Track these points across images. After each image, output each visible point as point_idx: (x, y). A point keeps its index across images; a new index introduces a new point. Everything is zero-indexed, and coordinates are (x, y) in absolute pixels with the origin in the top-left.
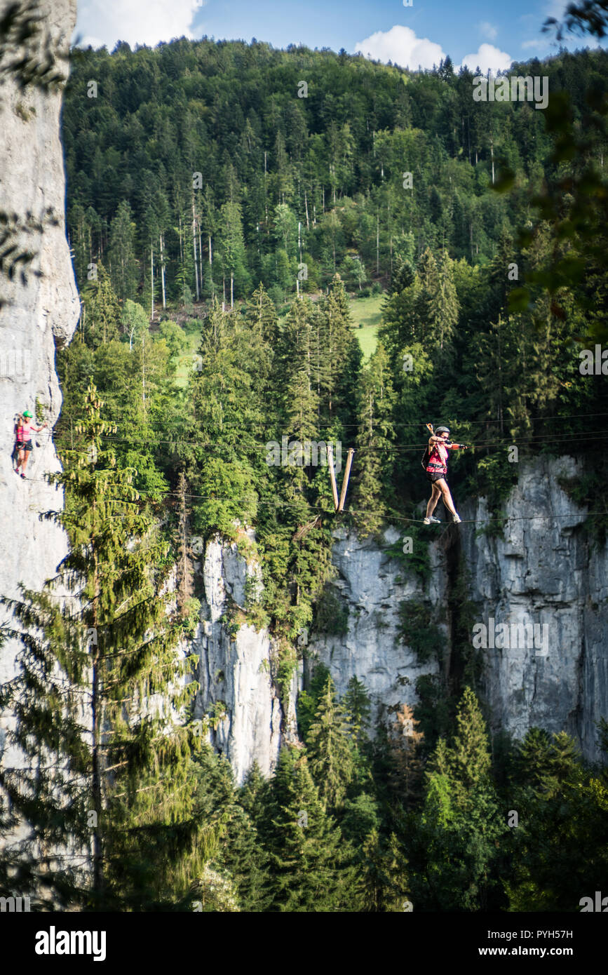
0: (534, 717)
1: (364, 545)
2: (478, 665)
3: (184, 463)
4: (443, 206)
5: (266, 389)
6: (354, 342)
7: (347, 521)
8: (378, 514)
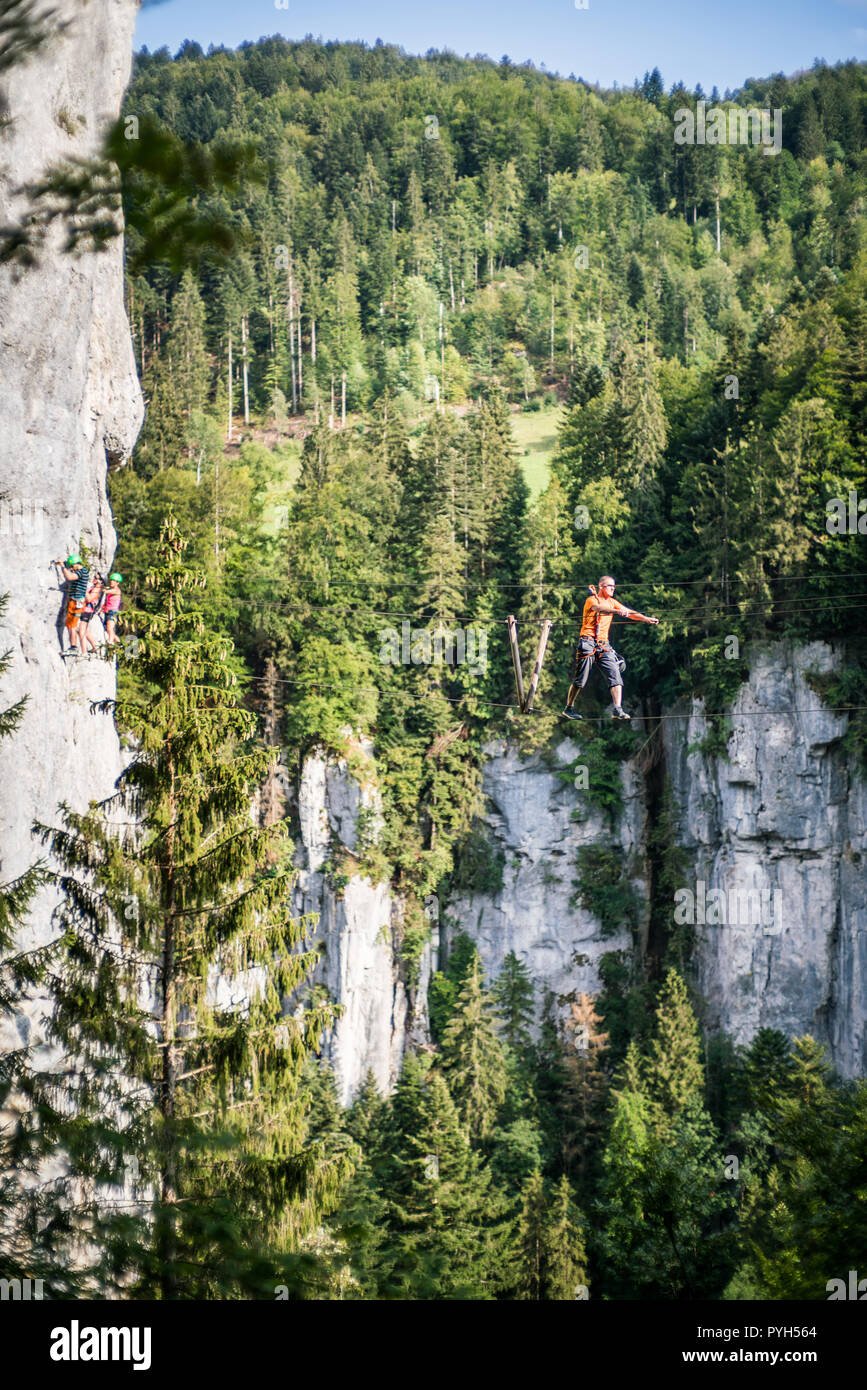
0: (766, 1013)
1: (528, 764)
2: (688, 939)
3: (274, 644)
4: (646, 282)
5: (393, 540)
6: (518, 475)
7: (504, 730)
8: (548, 721)
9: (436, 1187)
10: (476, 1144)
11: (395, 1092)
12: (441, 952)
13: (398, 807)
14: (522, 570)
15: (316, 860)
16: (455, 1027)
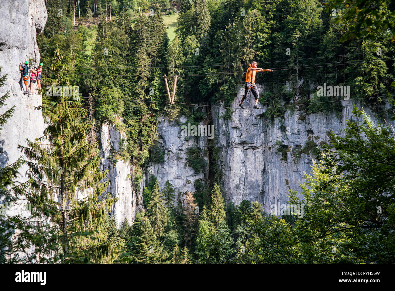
0: (244, 195)
1: (171, 124)
2: (220, 174)
3: (91, 89)
5: (127, 55)
6: (166, 34)
7: (164, 113)
8: (176, 111)
9: (147, 251)
10: (159, 238)
11: (134, 224)
12: (146, 181)
13: (132, 138)
14: (168, 64)
15: (107, 155)
16: (151, 203)
